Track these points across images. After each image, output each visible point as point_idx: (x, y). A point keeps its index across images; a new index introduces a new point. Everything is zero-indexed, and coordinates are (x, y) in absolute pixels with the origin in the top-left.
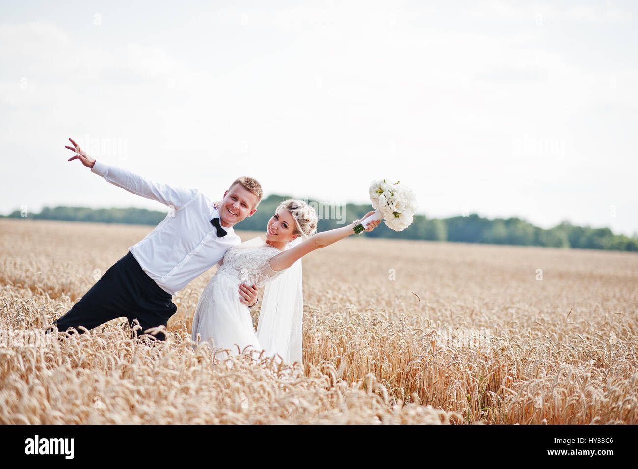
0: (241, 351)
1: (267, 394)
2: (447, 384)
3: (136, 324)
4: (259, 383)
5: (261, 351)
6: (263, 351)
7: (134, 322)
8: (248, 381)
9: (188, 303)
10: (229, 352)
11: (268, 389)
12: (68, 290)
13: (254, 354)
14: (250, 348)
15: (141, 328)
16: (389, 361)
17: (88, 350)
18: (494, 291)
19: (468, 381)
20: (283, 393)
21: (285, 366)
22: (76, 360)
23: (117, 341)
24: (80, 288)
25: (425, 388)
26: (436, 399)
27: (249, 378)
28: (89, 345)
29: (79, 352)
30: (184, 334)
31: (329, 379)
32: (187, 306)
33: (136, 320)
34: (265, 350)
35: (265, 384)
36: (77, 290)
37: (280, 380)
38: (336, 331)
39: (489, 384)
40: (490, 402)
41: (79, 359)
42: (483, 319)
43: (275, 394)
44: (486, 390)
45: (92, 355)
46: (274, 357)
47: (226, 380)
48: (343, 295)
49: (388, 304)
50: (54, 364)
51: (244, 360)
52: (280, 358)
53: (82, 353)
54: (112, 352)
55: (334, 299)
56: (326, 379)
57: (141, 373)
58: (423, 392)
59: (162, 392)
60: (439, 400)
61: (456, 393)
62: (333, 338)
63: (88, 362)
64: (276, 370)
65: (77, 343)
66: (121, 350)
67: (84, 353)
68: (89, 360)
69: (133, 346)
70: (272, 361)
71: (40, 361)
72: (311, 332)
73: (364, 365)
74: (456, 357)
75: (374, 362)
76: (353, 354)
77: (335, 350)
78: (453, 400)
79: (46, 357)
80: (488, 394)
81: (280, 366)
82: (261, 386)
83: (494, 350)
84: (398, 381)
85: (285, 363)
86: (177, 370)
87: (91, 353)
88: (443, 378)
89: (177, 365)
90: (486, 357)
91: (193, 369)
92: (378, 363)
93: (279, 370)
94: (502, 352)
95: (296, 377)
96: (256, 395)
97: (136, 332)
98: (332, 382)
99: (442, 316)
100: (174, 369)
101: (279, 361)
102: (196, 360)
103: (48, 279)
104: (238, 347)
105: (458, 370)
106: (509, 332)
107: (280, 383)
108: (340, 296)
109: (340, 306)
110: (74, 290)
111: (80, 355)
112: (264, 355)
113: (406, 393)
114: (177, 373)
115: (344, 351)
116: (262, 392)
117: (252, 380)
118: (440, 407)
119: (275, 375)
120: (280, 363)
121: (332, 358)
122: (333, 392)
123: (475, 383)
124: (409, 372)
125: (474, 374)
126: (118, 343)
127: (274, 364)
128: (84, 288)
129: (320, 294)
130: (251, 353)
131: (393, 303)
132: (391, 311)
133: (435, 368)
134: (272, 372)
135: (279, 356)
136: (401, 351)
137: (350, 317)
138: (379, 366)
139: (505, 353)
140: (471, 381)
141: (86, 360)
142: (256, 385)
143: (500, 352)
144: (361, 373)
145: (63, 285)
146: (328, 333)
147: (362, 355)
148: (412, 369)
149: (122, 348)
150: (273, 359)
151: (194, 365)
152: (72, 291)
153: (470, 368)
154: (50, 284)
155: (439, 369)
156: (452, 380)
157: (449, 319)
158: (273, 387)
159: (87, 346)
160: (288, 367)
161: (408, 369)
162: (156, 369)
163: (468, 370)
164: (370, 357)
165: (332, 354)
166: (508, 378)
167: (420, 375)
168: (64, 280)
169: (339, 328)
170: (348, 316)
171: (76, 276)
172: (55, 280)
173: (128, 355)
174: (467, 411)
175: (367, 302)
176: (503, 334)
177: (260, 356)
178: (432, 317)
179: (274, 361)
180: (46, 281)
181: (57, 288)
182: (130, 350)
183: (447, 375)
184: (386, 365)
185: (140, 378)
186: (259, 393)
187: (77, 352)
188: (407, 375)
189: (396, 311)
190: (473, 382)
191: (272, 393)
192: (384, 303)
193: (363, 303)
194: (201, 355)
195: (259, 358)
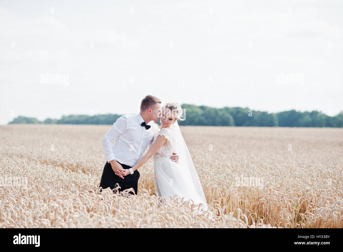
0: (172, 198)
1: (186, 221)
2: (278, 210)
3: (118, 186)
4: (182, 216)
5: (182, 198)
6: (183, 198)
7: (117, 185)
8: (176, 215)
9: (143, 171)
10: (166, 199)
11: (187, 219)
12: (80, 166)
13: (178, 199)
14: (176, 197)
15: (120, 188)
16: (248, 199)
17: (94, 201)
18: (304, 155)
19: (289, 208)
20: (194, 220)
21: (195, 205)
22: (89, 207)
23: (109, 195)
24: (86, 164)
25: (267, 213)
26: (273, 218)
27: (177, 213)
28: (95, 198)
29: (90, 203)
30: (143, 189)
31: (217, 211)
32: (142, 173)
33: (117, 184)
34: (184, 197)
35: (185, 216)
36: (85, 165)
37: (193, 213)
38: (220, 184)
39: (301, 209)
40: (302, 218)
41: (90, 206)
42: (297, 173)
43: (191, 222)
44: (299, 212)
45: (96, 204)
46: (189, 201)
47: (165, 215)
48: (224, 163)
49: (247, 167)
50: (78, 209)
51: (174, 203)
52: (192, 201)
53: (92, 203)
54: (106, 201)
55: (219, 165)
56: (216, 211)
57: (122, 213)
58: (266, 215)
59: (134, 223)
60: (275, 219)
61: (283, 215)
62: (219, 188)
63: (95, 207)
64: (190, 208)
65: (89, 198)
66: (111, 200)
67: (93, 203)
68: (95, 206)
69: (117, 198)
70: (188, 203)
71: (71, 208)
72: (207, 185)
73: (236, 202)
74: (282, 197)
75: (241, 200)
76: (230, 196)
77: (220, 194)
78: (282, 219)
79: (74, 206)
80: (300, 214)
81: (192, 205)
82: (183, 217)
83: (303, 191)
84: (254, 209)
85: (195, 204)
86: (140, 211)
87: (96, 203)
88: (276, 207)
89: (140, 208)
90: (299, 195)
91: (148, 210)
92: (243, 200)
93: (192, 208)
94: (307, 192)
95: (200, 210)
96: (181, 223)
97: (118, 190)
98: (219, 213)
99: (276, 172)
100: (139, 210)
101: (191, 203)
102: (149, 205)
103: (69, 160)
104: (170, 196)
105: (284, 203)
106: (311, 180)
107: (192, 215)
108: (222, 163)
109: (222, 169)
110: (83, 166)
111: (90, 204)
112: (184, 200)
113: (258, 215)
114: (140, 212)
115: (225, 194)
116: (184, 220)
117: (179, 214)
118: (275, 222)
119: (190, 210)
120: (192, 204)
121: (219, 198)
122: (220, 219)
123: (293, 209)
124: (259, 204)
125: (292, 205)
126: (109, 197)
127: (189, 205)
128: (88, 165)
129: (212, 162)
130: (177, 199)
131: (250, 166)
132: (249, 171)
133: (272, 202)
134: (188, 208)
135: (191, 200)
136: (255, 193)
137: (228, 176)
138: (243, 202)
139: (308, 192)
140: (291, 209)
141: (93, 207)
142: (180, 217)
143: (306, 192)
144: (234, 205)
145: (77, 163)
146: (216, 186)
147: (234, 197)
148: (260, 203)
149: (111, 199)
150: (189, 202)
151: (149, 208)
152: (82, 166)
153: (290, 201)
154: (70, 163)
155: (274, 203)
156: (281, 209)
157: (279, 174)
158: (189, 218)
159: (93, 199)
160: (196, 206)
161: (258, 203)
162: (130, 211)
163: (289, 203)
164: (239, 197)
165: (219, 197)
166: (309, 207)
167: (265, 206)
168: (77, 161)
169: (222, 183)
170: (226, 175)
171: (84, 158)
172: (73, 161)
173: (115, 203)
174: (289, 224)
175: (236, 166)
176: (308, 181)
177: (182, 201)
178: (270, 173)
179: (189, 203)
180: (68, 161)
181: (75, 165)
182: (116, 200)
183: (278, 206)
184: (246, 201)
185: (122, 216)
186: (182, 221)
187: (89, 203)
188: (258, 206)
189: (252, 171)
190: (292, 209)
191: (189, 221)
192: (245, 166)
193: (234, 166)
194: (152, 202)
195: (181, 202)
